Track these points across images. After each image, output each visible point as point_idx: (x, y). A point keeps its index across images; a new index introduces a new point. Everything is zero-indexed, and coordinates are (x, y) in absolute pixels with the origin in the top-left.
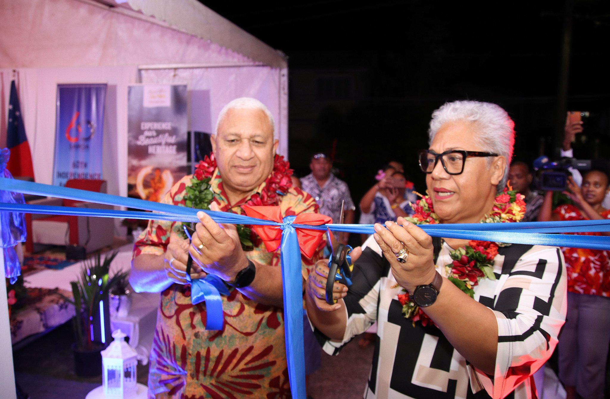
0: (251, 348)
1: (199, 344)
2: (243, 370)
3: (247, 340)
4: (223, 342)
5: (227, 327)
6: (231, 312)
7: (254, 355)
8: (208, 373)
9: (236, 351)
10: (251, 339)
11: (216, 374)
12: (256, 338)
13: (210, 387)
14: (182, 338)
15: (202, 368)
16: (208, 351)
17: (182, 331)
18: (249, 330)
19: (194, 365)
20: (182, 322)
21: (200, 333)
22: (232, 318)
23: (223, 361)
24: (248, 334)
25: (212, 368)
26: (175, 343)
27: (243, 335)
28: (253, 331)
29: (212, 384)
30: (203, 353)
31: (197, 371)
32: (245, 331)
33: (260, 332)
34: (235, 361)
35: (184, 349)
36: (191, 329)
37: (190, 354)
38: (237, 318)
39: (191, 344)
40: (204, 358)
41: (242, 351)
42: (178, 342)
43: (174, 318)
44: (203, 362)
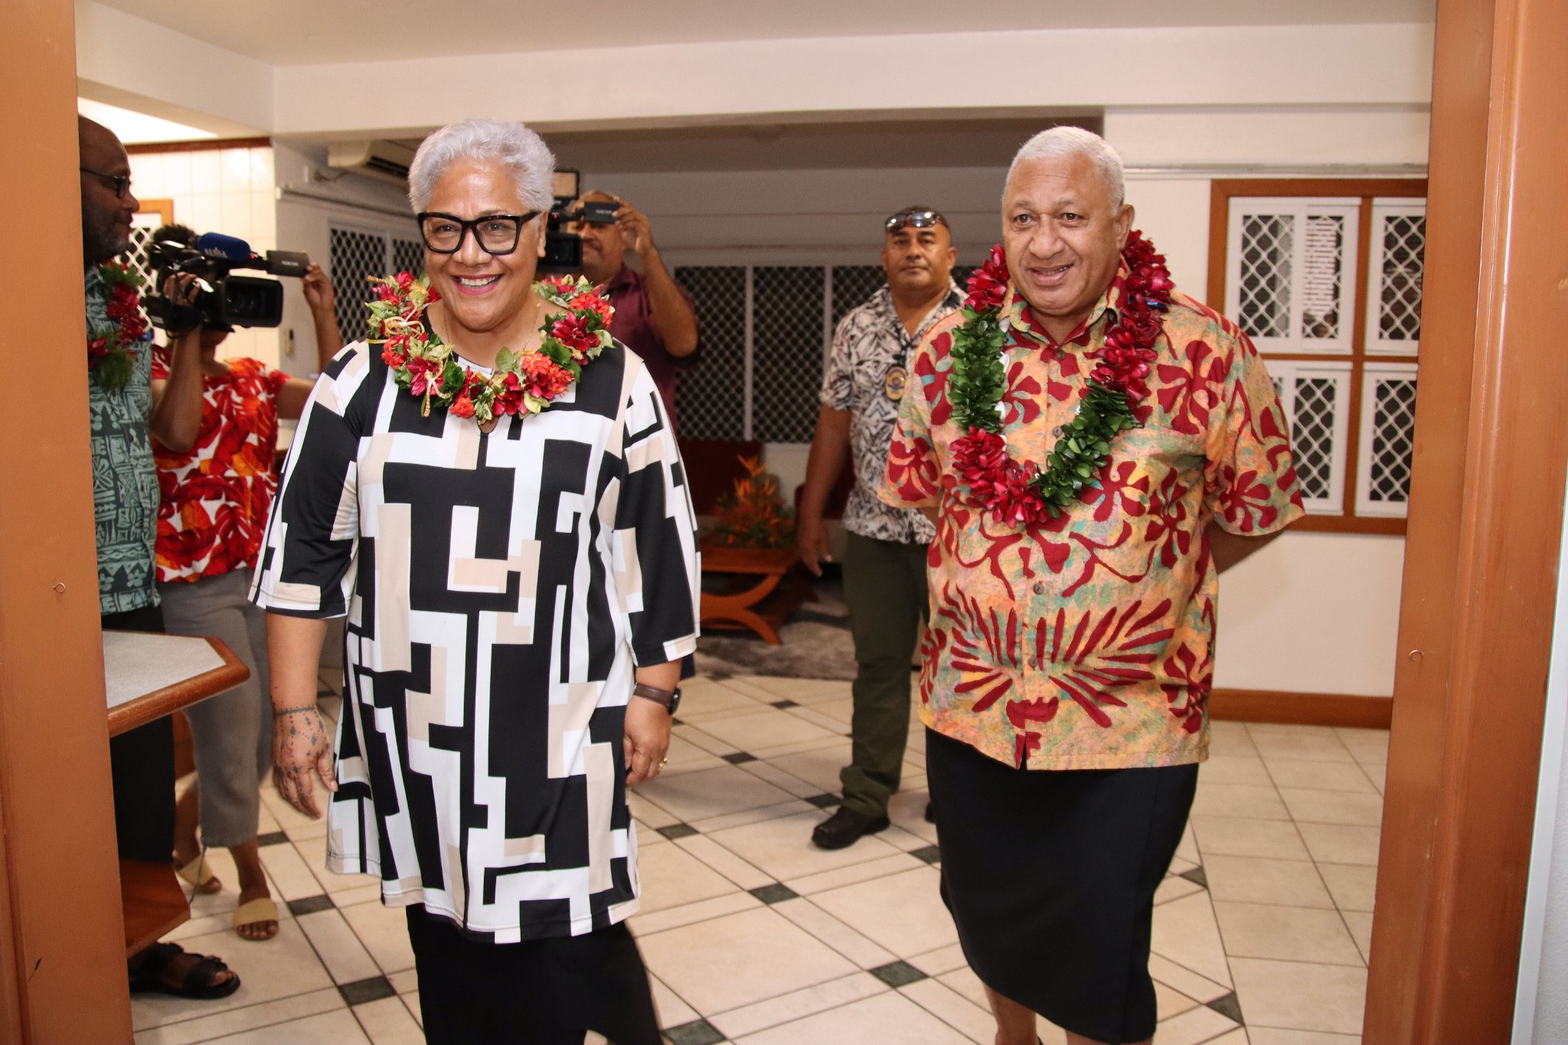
0: (1138, 604)
1: (1044, 605)
2: (1124, 647)
3: (1132, 589)
4: (1090, 597)
5: (1098, 567)
6: (1105, 540)
7: (1141, 617)
8: (1060, 657)
9: (1113, 612)
10: (1138, 587)
11: (1074, 658)
12: (1146, 583)
13: (1064, 680)
14: (1007, 597)
15: (1049, 648)
16: (1061, 616)
17: (1007, 585)
18: (1136, 572)
19: (1034, 644)
20: (1005, 569)
21: (1044, 584)
22: (1106, 550)
23: (1088, 633)
24: (1134, 579)
25: (1067, 648)
26: (994, 609)
27: (1126, 582)
28: (1142, 573)
29: (1065, 675)
30: (1051, 620)
31: (1040, 654)
32: (1129, 574)
33: (1152, 573)
34: (1110, 631)
35: (1012, 617)
36: (1025, 578)
37: (1024, 625)
38: (1117, 549)
39: (1027, 605)
40: (1053, 631)
41: (1121, 612)
42: (999, 605)
43: (987, 563)
44: (1050, 637)
